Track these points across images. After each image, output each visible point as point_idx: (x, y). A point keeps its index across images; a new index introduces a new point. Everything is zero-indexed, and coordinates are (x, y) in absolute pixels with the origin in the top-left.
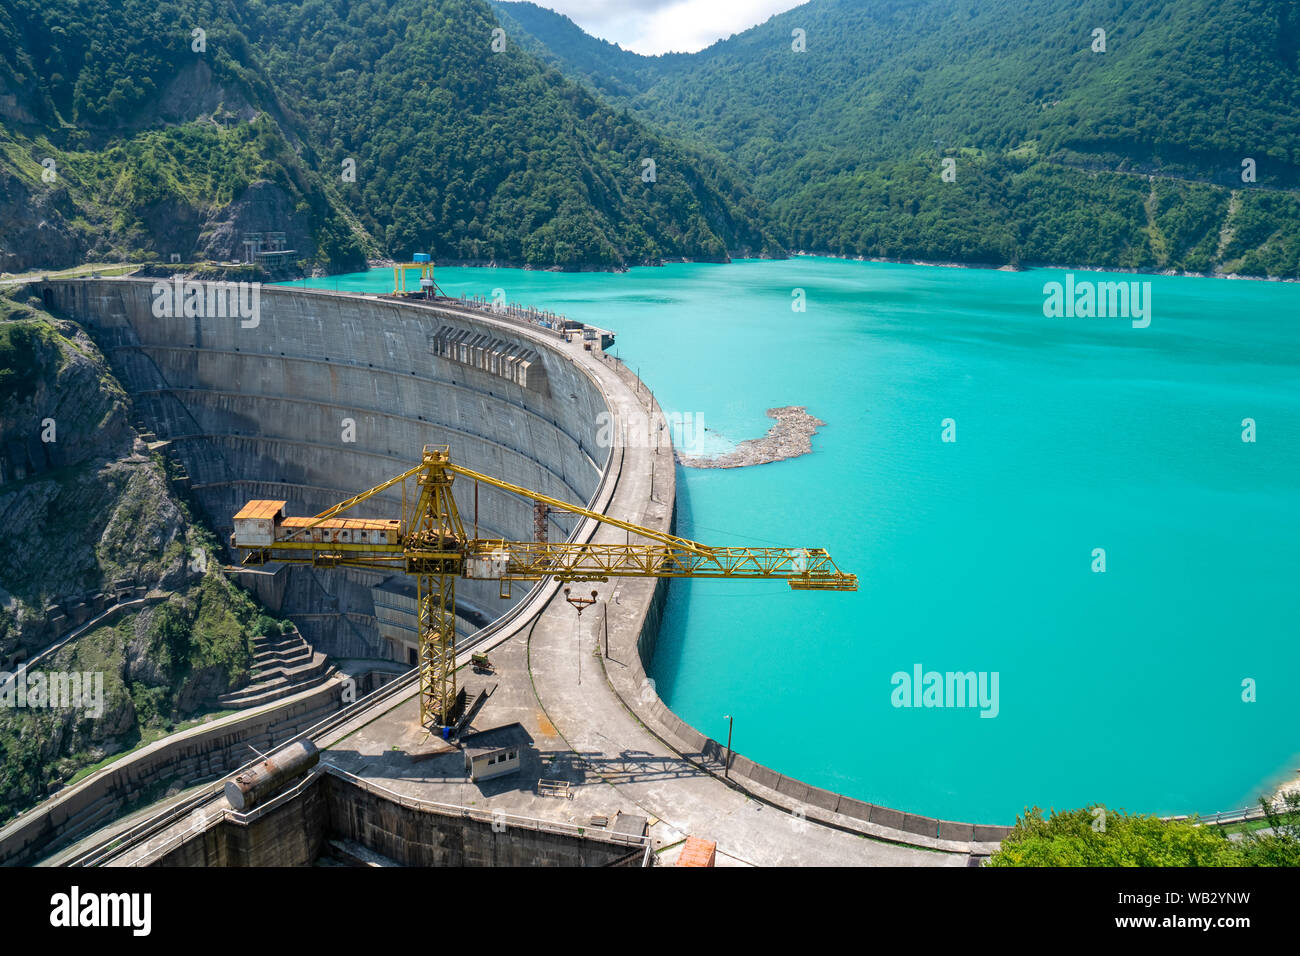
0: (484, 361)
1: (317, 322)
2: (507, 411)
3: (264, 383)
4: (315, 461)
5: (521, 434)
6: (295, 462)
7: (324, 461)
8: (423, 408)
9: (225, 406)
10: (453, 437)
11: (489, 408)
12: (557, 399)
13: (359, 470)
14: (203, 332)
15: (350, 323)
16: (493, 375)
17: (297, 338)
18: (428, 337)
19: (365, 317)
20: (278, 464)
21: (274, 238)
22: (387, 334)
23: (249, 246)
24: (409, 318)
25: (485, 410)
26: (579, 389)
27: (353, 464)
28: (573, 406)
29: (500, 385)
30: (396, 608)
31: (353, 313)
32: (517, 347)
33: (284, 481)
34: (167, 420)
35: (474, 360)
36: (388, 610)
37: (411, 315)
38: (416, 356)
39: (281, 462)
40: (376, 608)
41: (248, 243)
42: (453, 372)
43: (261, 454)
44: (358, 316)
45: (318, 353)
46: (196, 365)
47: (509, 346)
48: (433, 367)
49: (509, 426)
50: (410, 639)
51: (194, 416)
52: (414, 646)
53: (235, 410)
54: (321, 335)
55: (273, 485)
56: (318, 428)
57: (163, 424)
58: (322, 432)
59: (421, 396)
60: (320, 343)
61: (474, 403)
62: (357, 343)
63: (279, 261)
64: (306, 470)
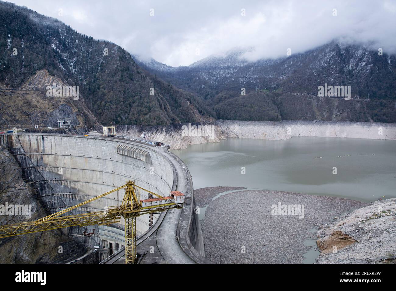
0: (132, 154)
1: (81, 144)
2: (139, 169)
3: (64, 163)
4: (80, 186)
5: (143, 175)
6: (74, 187)
7: (83, 186)
8: (114, 169)
9: (52, 171)
10: (122, 177)
11: (133, 168)
12: (154, 165)
13: (94, 188)
14: (45, 149)
15: (91, 144)
16: (135, 158)
17: (75, 149)
18: (115, 148)
19: (96, 142)
20: (69, 188)
21: (67, 120)
22: (103, 147)
23: (60, 123)
24: (109, 142)
25: (132, 169)
26: (161, 162)
27: (92, 187)
28: (159, 166)
29: (136, 161)
30: (106, 230)
31: (92, 141)
32: (142, 150)
33: (70, 193)
34: (33, 176)
35: (129, 154)
36: (103, 231)
37: (110, 141)
38: (111, 154)
39: (70, 187)
40: (99, 231)
41: (60, 122)
42: (123, 158)
43: (63, 185)
44: (93, 142)
45: (81, 154)
46: (43, 159)
47: (139, 150)
48: (117, 157)
49: (140, 173)
50: (110, 240)
51: (42, 174)
52: (111, 242)
53: (55, 172)
54: (82, 148)
55: (67, 194)
56: (81, 176)
57: (31, 177)
58: (82, 177)
59: (113, 166)
60: (82, 151)
61: (129, 167)
62: (93, 150)
63: (69, 127)
64: (77, 189)
